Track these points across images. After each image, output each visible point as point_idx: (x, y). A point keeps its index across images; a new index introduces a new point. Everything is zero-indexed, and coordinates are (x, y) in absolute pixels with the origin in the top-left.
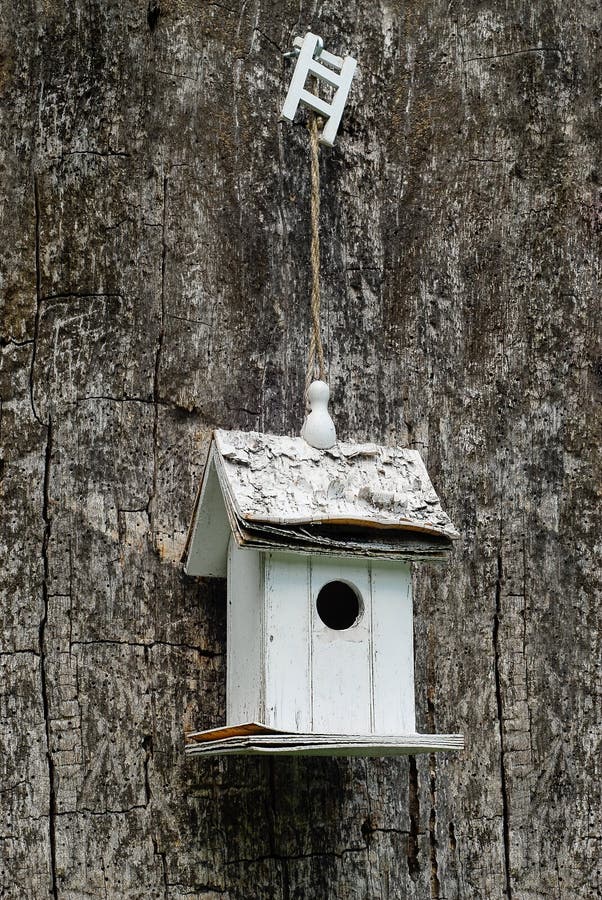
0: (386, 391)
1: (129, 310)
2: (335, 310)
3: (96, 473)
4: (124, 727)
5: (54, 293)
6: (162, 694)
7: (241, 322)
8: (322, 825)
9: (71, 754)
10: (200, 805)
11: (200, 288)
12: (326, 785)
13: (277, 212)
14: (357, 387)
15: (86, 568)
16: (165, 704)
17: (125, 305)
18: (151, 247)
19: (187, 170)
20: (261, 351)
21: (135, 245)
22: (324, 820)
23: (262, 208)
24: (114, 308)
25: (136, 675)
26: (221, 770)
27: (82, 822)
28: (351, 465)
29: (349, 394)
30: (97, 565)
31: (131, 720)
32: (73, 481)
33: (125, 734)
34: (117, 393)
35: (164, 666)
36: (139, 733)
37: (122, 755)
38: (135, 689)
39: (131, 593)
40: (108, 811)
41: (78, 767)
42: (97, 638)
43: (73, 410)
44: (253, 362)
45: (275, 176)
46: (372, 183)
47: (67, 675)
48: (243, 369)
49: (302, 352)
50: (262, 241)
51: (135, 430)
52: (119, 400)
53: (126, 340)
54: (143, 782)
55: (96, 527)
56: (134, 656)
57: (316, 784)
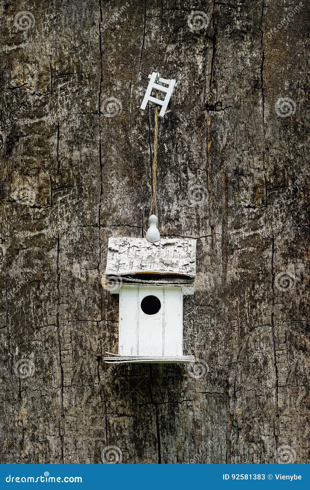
0: (200, 214)
1: (87, 191)
2: (174, 183)
3: (76, 255)
4: (89, 353)
5: (57, 187)
6: (104, 340)
7: (133, 192)
8: (173, 391)
9: (69, 363)
10: (120, 383)
11: (115, 179)
12: (174, 375)
13: (147, 145)
14: (186, 213)
15: (73, 292)
16: (105, 344)
17: (85, 189)
18: (95, 165)
19: (108, 133)
20: (142, 202)
21: (88, 165)
22: (174, 388)
23: (141, 145)
24: (81, 190)
25: (94, 333)
26: (129, 369)
27: (73, 390)
28: (163, 248)
29: (182, 216)
30: (77, 291)
31: (92, 350)
32: (67, 259)
33: (90, 356)
34: (84, 224)
35: (105, 329)
36: (95, 355)
37: (89, 364)
38: (94, 338)
39: (92, 301)
40: (83, 385)
41: (71, 369)
42: (78, 319)
43: (66, 232)
44: (139, 207)
45: (147, 131)
46: (193, 128)
47: (67, 333)
48: (135, 210)
49: (159, 201)
50: (141, 158)
51: (91, 238)
52: (84, 226)
53: (86, 203)
54: (97, 374)
55: (77, 276)
56: (93, 326)
57: (170, 374)
